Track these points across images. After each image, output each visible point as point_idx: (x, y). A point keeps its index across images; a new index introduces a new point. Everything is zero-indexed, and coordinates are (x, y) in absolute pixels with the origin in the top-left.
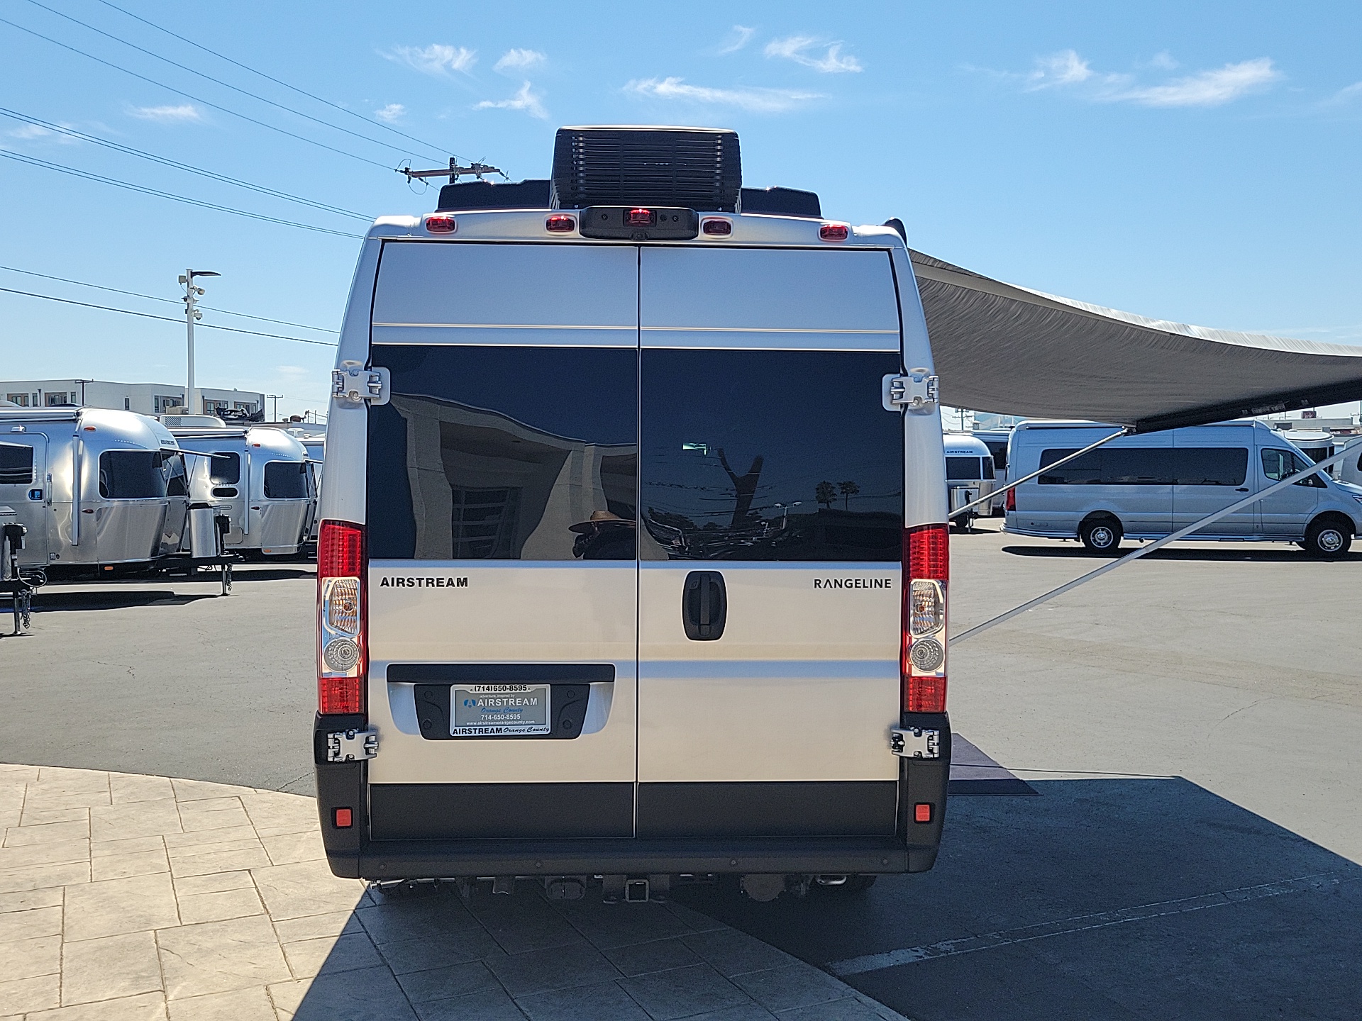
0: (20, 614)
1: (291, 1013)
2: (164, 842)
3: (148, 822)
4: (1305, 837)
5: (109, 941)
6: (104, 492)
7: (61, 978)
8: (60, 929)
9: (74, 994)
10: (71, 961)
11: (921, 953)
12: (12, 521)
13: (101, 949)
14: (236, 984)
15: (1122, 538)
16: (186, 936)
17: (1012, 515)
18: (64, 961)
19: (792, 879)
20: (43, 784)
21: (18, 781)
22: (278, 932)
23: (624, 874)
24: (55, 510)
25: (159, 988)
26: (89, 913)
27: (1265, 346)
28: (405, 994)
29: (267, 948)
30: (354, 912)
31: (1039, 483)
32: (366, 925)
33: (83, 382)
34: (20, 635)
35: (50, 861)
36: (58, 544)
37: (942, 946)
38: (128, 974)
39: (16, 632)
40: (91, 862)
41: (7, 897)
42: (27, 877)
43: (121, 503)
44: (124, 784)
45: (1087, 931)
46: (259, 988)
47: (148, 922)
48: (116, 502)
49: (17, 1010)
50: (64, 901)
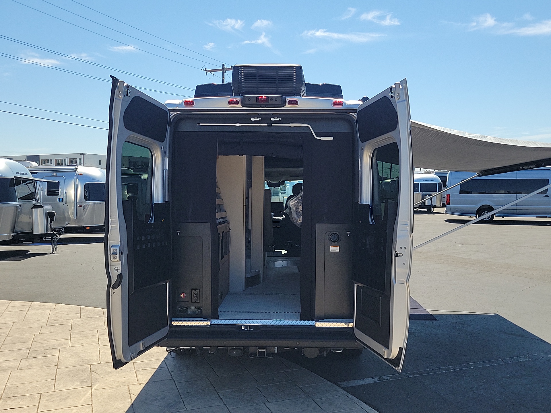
0: (54, 246)
1: (136, 396)
2: (98, 333)
3: (93, 325)
4: (541, 338)
5: (74, 369)
6: (86, 199)
7: (55, 381)
8: (57, 363)
9: (59, 387)
10: (60, 375)
11: (376, 379)
12: (51, 210)
13: (70, 371)
14: (117, 385)
15: (495, 216)
16: (101, 367)
17: (449, 207)
18: (57, 375)
19: (322, 350)
20: (56, 310)
21: (47, 309)
22: (135, 366)
23: (257, 347)
24: (68, 206)
25: (89, 385)
26: (68, 358)
27: (516, 144)
28: (178, 390)
29: (130, 372)
30: (164, 360)
31: (460, 194)
32: (167, 364)
33: (83, 154)
34: (54, 254)
35: (56, 339)
36: (70, 218)
37: (385, 377)
38: (79, 380)
39: (52, 253)
40: (70, 339)
41: (39, 351)
42: (47, 344)
43: (92, 203)
44: (85, 311)
45: (444, 373)
46: (125, 386)
47: (88, 362)
48: (91, 203)
49: (38, 392)
50: (59, 353)
